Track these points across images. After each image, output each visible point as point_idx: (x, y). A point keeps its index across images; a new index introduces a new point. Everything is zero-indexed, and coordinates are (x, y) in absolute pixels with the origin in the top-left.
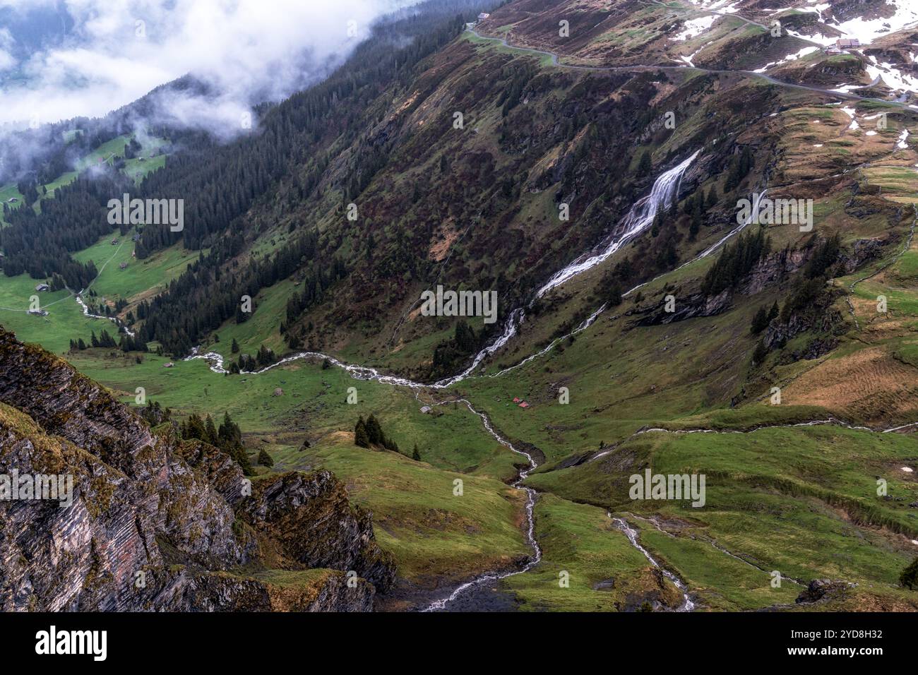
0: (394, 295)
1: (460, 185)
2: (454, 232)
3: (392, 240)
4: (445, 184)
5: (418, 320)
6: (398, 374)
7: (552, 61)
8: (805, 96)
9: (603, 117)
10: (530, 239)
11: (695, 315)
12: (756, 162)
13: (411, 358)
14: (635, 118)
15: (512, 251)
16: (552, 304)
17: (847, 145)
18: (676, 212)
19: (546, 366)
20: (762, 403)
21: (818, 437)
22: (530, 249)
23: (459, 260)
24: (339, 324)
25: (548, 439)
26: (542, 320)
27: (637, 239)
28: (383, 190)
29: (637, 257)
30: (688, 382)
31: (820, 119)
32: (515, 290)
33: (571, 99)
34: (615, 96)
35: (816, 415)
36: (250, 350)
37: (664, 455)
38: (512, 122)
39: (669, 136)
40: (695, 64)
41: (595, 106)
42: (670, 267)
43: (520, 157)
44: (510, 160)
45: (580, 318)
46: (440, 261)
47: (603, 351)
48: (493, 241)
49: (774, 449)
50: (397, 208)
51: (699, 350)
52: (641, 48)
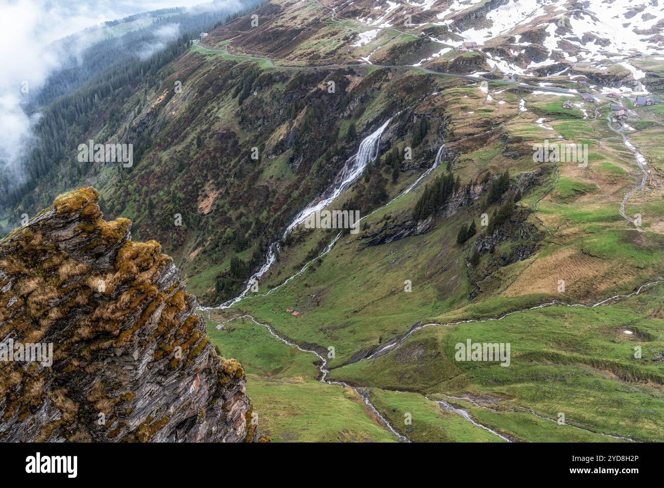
0: (175, 242)
1: (215, 157)
2: (215, 192)
3: (168, 202)
4: (203, 157)
5: (197, 259)
7: (267, 64)
8: (452, 80)
9: (318, 101)
10: (274, 192)
11: (409, 235)
12: (431, 126)
13: (197, 288)
14: (338, 101)
15: (262, 201)
16: (300, 237)
17: (490, 111)
18: (380, 164)
19: (305, 282)
20: (502, 295)
21: (554, 316)
22: (275, 198)
23: (222, 212)
25: (326, 338)
26: (295, 249)
27: (356, 184)
28: (152, 165)
29: (357, 198)
30: (419, 283)
31: (467, 95)
32: (270, 230)
33: (289, 91)
34: (321, 86)
35: (543, 300)
37: (450, 344)
38: (247, 108)
39: (363, 112)
40: (372, 62)
41: (308, 94)
42: (382, 203)
43: (257, 134)
44: (249, 136)
45: (323, 245)
46: (208, 214)
47: (346, 267)
48: (246, 195)
49: (529, 330)
50: (166, 177)
51: (420, 259)
52: (333, 53)
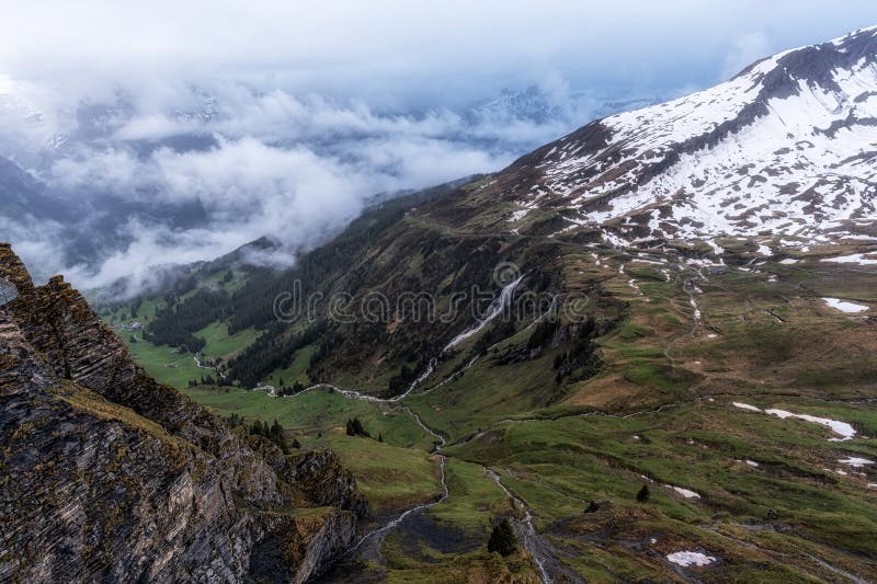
0: (368, 352)
5: (381, 365)
6: (370, 394)
7: (448, 231)
8: (573, 248)
9: (475, 259)
11: (525, 359)
12: (552, 281)
13: (378, 386)
14: (491, 259)
16: (452, 355)
17: (595, 272)
19: (449, 388)
20: (561, 404)
21: (591, 422)
22: (439, 326)
23: (402, 333)
24: (339, 368)
25: (451, 428)
26: (447, 363)
27: (495, 321)
29: (494, 330)
30: (523, 394)
31: (581, 259)
32: (432, 348)
33: (458, 250)
34: (480, 249)
35: (589, 410)
36: (289, 384)
38: (428, 262)
40: (519, 233)
41: (470, 254)
42: (511, 334)
43: (433, 279)
44: (428, 281)
45: (466, 362)
46: (393, 334)
47: (479, 379)
49: (569, 429)
51: (528, 378)
52: (492, 225)
